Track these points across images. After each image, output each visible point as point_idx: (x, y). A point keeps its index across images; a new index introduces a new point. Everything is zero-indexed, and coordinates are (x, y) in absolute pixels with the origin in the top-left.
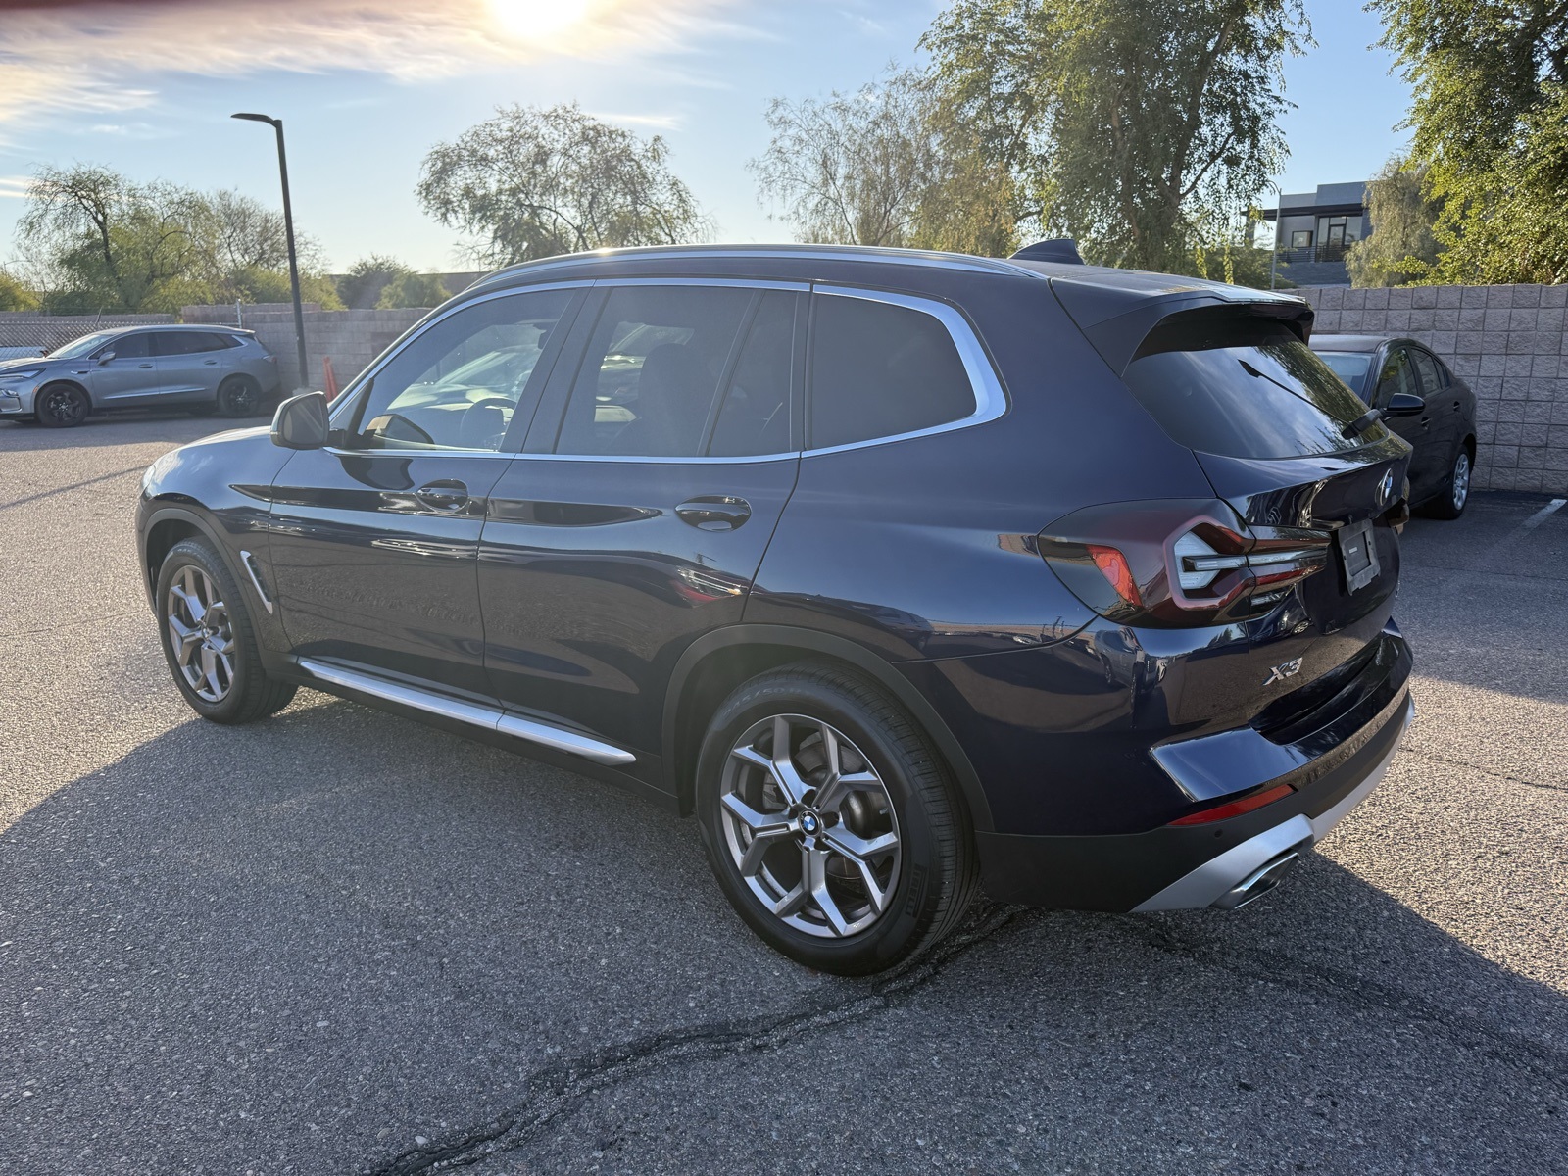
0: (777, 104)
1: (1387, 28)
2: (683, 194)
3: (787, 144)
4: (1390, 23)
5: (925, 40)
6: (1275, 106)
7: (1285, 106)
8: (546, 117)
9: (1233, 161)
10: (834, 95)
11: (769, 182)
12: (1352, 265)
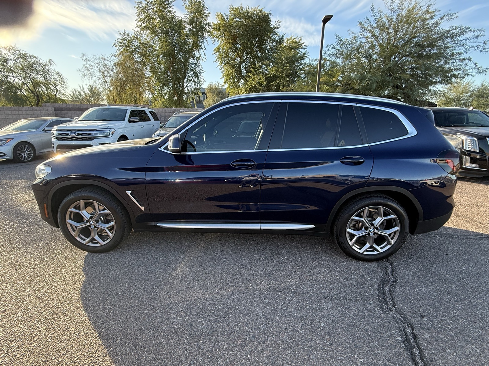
0: (84, 55)
1: (216, 59)
2: (61, 76)
3: (88, 66)
4: (217, 58)
5: (115, 44)
6: (201, 71)
7: (203, 72)
8: (6, 48)
9: (194, 82)
10: (102, 55)
11: (85, 75)
12: (205, 104)
